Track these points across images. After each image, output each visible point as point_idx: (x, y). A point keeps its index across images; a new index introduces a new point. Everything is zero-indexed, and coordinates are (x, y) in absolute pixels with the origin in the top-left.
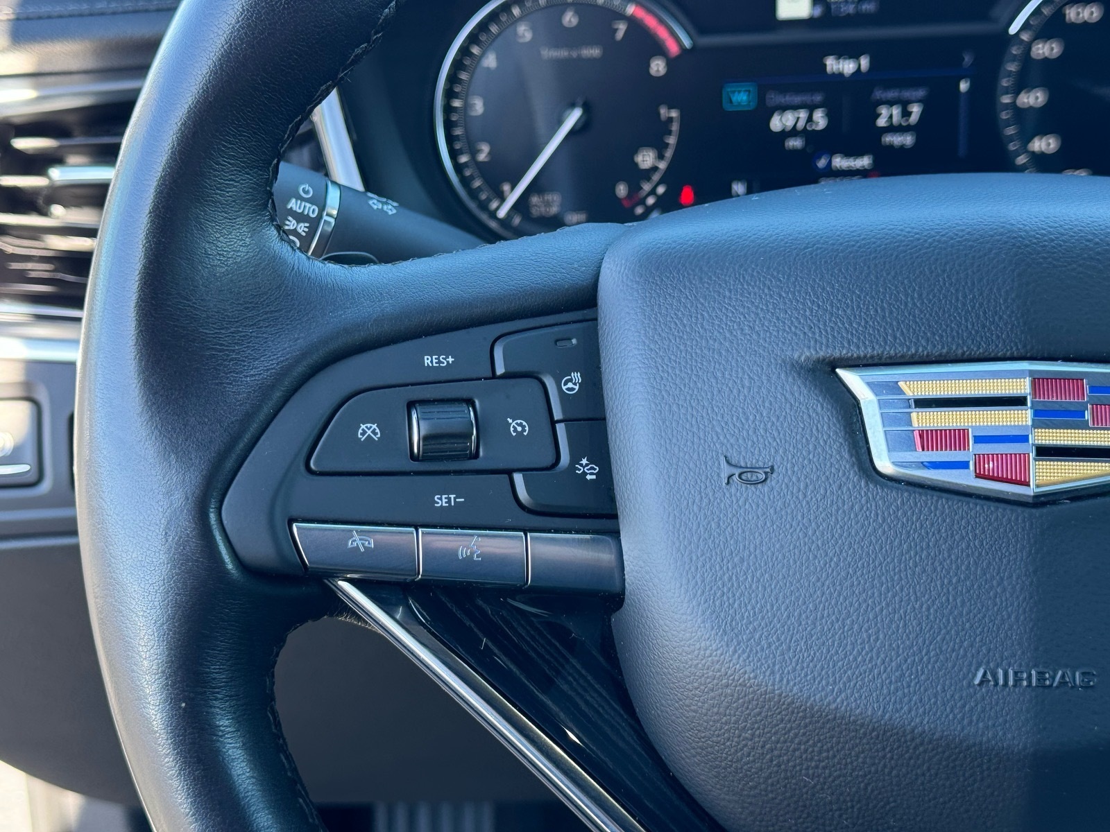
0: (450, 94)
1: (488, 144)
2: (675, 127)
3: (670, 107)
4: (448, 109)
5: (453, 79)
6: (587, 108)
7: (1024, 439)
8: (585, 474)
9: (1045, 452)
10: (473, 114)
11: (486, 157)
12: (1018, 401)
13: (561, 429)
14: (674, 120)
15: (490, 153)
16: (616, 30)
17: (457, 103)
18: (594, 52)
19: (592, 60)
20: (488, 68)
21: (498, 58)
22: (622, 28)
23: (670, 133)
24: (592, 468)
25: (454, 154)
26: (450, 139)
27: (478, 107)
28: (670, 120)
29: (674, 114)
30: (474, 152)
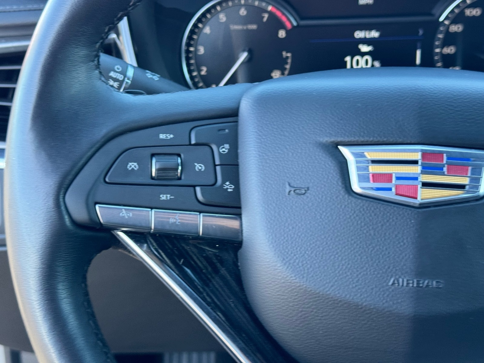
0: (188, 45)
1: (205, 67)
2: (289, 61)
3: (287, 52)
4: (188, 52)
5: (190, 38)
6: (250, 52)
7: (416, 179)
8: (227, 189)
9: (425, 185)
10: (200, 53)
11: (205, 73)
12: (415, 162)
13: (218, 168)
14: (289, 58)
15: (207, 71)
16: (263, 17)
17: (192, 49)
18: (254, 27)
19: (252, 31)
20: (206, 34)
21: (211, 29)
22: (266, 16)
23: (287, 63)
24: (231, 186)
25: (190, 72)
26: (188, 65)
27: (202, 50)
28: (287, 57)
29: (289, 55)
30: (199, 71)
